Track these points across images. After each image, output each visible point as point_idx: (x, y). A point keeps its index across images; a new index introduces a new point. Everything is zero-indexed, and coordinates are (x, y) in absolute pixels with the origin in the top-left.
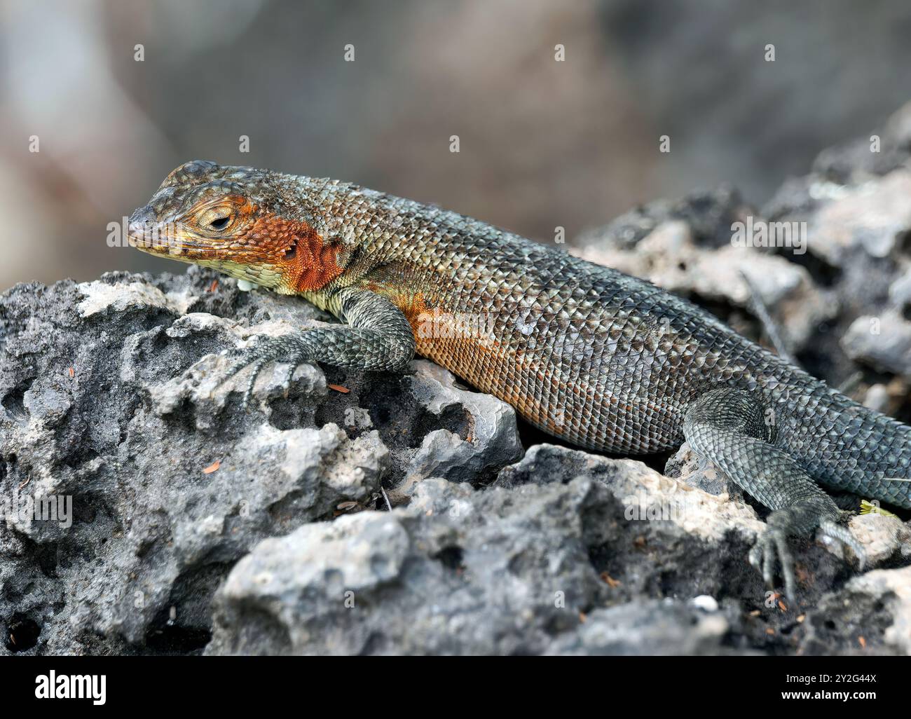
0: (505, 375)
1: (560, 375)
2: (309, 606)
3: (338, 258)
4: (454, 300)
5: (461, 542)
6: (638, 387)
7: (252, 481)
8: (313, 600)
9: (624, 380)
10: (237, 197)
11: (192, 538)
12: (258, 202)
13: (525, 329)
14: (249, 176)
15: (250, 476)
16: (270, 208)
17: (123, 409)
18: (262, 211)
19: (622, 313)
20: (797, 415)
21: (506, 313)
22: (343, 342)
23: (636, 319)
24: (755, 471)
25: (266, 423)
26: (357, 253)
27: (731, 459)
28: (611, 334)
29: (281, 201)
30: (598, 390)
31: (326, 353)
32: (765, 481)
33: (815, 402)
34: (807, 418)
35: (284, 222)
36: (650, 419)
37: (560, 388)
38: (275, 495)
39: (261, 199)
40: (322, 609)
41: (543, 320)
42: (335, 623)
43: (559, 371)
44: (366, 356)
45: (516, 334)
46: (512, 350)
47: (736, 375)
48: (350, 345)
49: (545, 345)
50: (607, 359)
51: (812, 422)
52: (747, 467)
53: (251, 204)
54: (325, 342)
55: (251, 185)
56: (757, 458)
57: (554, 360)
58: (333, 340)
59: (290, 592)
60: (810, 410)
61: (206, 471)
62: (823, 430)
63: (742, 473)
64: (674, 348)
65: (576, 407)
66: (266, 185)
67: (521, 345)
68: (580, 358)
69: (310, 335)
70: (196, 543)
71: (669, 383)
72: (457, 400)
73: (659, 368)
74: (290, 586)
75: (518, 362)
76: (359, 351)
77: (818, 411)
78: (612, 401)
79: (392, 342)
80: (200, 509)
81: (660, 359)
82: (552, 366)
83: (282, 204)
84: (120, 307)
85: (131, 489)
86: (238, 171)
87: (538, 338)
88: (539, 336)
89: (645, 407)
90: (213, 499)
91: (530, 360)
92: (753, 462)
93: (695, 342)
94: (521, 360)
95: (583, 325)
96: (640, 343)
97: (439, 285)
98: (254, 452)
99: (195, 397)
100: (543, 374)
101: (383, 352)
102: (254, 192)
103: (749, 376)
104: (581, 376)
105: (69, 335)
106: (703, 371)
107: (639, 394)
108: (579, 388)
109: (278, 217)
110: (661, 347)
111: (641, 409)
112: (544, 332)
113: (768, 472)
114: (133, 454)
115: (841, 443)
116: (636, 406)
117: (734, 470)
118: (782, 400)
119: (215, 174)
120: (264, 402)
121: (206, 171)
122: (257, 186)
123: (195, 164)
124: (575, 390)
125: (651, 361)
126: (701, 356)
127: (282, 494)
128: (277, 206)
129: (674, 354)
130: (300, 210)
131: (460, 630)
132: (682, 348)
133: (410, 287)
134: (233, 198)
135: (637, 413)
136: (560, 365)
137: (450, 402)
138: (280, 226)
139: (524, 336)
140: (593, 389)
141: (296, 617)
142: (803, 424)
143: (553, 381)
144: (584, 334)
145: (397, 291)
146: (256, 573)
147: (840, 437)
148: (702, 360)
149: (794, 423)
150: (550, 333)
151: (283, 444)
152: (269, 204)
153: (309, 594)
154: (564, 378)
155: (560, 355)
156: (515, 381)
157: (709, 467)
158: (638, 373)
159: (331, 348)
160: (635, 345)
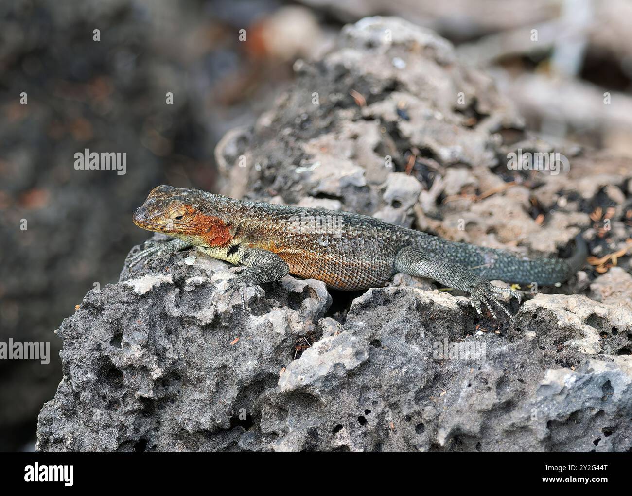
0: (319, 266)
1: (345, 260)
2: (328, 384)
3: (230, 231)
4: (289, 241)
5: (377, 337)
6: (377, 256)
7: (260, 341)
8: (330, 381)
9: (371, 255)
10: (187, 205)
11: (248, 373)
12: (196, 207)
13: (323, 244)
14: (190, 194)
15: (259, 339)
16: (201, 210)
17: (163, 331)
18: (198, 212)
19: (358, 226)
20: (433, 251)
21: (314, 239)
22: (264, 271)
23: (364, 227)
24: (453, 275)
25: (251, 315)
26: (239, 229)
27: (441, 273)
28: (359, 236)
29: (205, 207)
30: (362, 262)
31: (259, 277)
32: (458, 278)
33: (438, 243)
34: (437, 251)
35: (207, 217)
36: (383, 269)
37: (346, 265)
38: (276, 344)
39: (197, 206)
40: (335, 383)
41: (330, 238)
42: (342, 388)
43: (345, 258)
44: (275, 274)
45: (321, 247)
46: (322, 255)
47: (407, 240)
48: (267, 271)
49: (335, 248)
50: (362, 247)
51: (439, 252)
52: (449, 274)
53: (193, 208)
54: (257, 273)
55: (192, 199)
56: (451, 269)
57: (341, 254)
58: (260, 271)
59: (317, 380)
60: (437, 247)
61: (233, 343)
62: (444, 254)
63: (447, 278)
64: (383, 235)
65: (354, 271)
66: (198, 199)
67: (325, 251)
68: (351, 250)
69: (249, 272)
70: (250, 375)
71: (387, 251)
72: (306, 284)
73: (381, 245)
74: (315, 378)
75: (325, 259)
76: (271, 273)
77: (440, 247)
78: (369, 265)
79: (282, 265)
80: (241, 360)
81: (380, 241)
82: (341, 256)
83: (206, 208)
84: (158, 285)
85: (194, 363)
86: (184, 191)
87: (331, 246)
88: (331, 245)
89: (381, 264)
90: (244, 354)
91: (331, 257)
92: (451, 271)
93: (389, 230)
94: (327, 258)
95: (347, 235)
96: (371, 237)
97: (279, 235)
98: (254, 328)
99: (219, 312)
100: (337, 261)
101: (280, 271)
102: (194, 203)
103: (411, 239)
104: (354, 258)
105: (132, 306)
106: (396, 242)
107: (378, 259)
108: (354, 263)
109: (204, 215)
110: (378, 236)
111: (380, 266)
112: (333, 243)
113: (458, 274)
114: (187, 348)
115: (452, 258)
116: (377, 264)
117: (444, 277)
118: (425, 246)
119: (175, 193)
120: (247, 306)
121: (170, 191)
122: (195, 199)
123: (165, 187)
124: (353, 264)
125: (378, 243)
126: (393, 236)
127: (278, 343)
128: (204, 209)
129: (384, 238)
130: (214, 211)
131: (406, 372)
132: (386, 234)
133: (266, 240)
134: (186, 206)
135: (378, 268)
136: (344, 255)
137: (304, 286)
138: (205, 219)
139: (325, 247)
140: (360, 262)
141: (323, 391)
142: (436, 254)
143: (343, 263)
144: (349, 239)
145: (261, 244)
146: (296, 377)
147: (451, 255)
148: (394, 237)
149: (432, 255)
150: (335, 242)
151: (267, 321)
152: (200, 209)
153: (328, 378)
154: (347, 260)
155: (343, 250)
156: (324, 268)
157: (416, 283)
158: (375, 250)
159: (261, 275)
160: (369, 238)
